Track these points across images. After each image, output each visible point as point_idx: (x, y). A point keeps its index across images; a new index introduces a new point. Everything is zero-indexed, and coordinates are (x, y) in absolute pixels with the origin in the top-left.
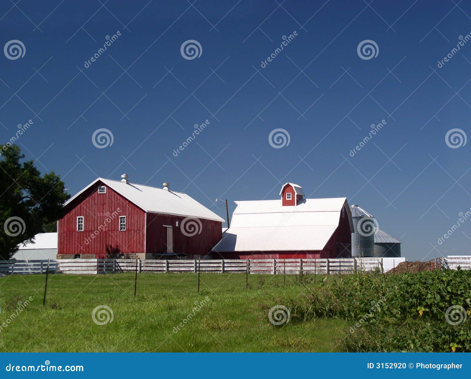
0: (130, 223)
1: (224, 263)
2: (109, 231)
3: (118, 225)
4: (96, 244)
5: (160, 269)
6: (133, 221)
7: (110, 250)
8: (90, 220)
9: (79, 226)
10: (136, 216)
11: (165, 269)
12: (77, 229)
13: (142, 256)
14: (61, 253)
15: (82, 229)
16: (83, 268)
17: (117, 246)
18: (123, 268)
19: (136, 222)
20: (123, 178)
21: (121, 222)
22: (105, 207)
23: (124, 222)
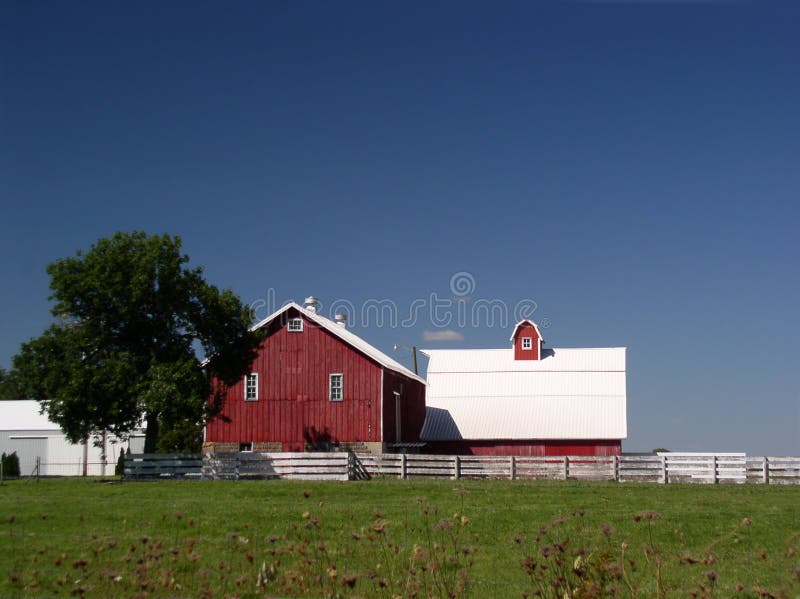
0: (351, 387)
1: (568, 462)
2: (309, 400)
3: (327, 389)
4: (283, 423)
5: (442, 471)
6: (356, 383)
7: (311, 435)
8: (272, 381)
9: (249, 390)
10: (363, 374)
11: (454, 472)
12: (245, 397)
13: (377, 447)
14: (211, 441)
15: (254, 395)
16: (321, 470)
17: (326, 429)
18: (369, 470)
19: (362, 386)
20: (308, 304)
21: (333, 384)
22: (300, 357)
23: (339, 384)
